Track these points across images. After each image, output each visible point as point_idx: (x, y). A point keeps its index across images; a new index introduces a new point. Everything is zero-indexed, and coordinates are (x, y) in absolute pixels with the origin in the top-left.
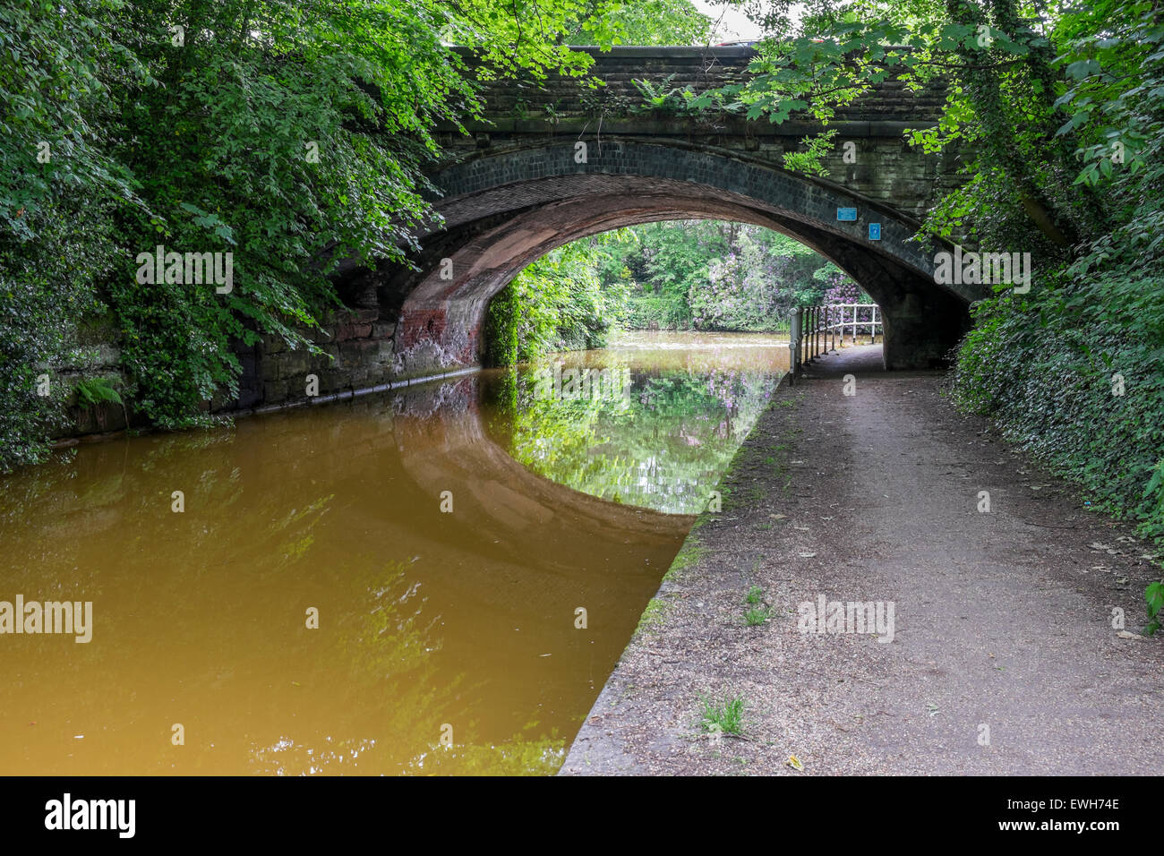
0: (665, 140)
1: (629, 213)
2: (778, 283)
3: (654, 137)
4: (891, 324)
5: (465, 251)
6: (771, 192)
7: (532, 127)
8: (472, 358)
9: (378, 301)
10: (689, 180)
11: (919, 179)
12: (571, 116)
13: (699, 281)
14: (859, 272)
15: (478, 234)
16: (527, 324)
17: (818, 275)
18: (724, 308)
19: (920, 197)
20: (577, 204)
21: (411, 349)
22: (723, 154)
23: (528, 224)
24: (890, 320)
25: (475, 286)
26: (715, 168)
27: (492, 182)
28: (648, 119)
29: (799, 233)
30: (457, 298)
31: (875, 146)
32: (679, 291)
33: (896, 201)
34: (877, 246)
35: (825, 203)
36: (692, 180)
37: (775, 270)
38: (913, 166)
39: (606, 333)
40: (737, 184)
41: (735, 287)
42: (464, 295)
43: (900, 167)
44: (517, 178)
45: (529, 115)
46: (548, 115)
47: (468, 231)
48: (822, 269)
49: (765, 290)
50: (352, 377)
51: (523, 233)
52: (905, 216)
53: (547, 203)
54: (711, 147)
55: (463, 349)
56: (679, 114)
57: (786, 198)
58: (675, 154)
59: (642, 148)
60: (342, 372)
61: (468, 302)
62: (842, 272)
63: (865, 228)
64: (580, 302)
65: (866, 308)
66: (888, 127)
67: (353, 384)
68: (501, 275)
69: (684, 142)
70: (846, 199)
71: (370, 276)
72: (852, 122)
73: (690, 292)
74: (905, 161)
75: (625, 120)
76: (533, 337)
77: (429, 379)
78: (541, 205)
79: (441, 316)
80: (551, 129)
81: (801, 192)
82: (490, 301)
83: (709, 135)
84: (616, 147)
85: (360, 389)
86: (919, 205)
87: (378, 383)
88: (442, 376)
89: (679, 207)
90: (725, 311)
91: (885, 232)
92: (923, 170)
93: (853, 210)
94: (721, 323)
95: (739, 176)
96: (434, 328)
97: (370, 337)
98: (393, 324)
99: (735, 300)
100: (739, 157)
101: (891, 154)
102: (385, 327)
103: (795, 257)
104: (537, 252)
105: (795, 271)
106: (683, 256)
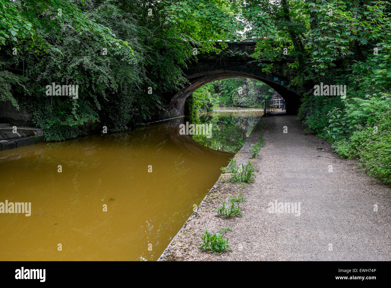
0: (235, 62)
2: (258, 93)
3: (233, 62)
6: (259, 74)
7: (205, 60)
8: (183, 113)
12: (214, 57)
13: (235, 93)
16: (195, 105)
17: (270, 91)
19: (292, 75)
20: (212, 75)
21: (172, 110)
22: (249, 66)
23: (200, 80)
25: (185, 95)
26: (247, 69)
27: (196, 72)
28: (232, 58)
30: (181, 98)
31: (282, 64)
32: (229, 95)
33: (287, 76)
34: (283, 86)
35: (271, 77)
36: (241, 71)
37: (257, 89)
39: (212, 107)
40: (251, 72)
41: (246, 94)
43: (288, 69)
44: (202, 71)
45: (205, 57)
46: (209, 57)
48: (271, 89)
49: (255, 95)
50: (162, 117)
51: (198, 82)
52: (289, 80)
53: (205, 75)
54: (246, 64)
55: (181, 111)
56: (239, 57)
57: (262, 75)
58: (238, 66)
59: (230, 64)
60: (160, 115)
61: (183, 99)
63: (280, 82)
64: (206, 99)
68: (190, 92)
69: (240, 63)
70: (276, 76)
73: (233, 96)
75: (226, 58)
76: (196, 108)
77: (175, 118)
79: (177, 102)
80: (209, 60)
81: (266, 74)
82: (187, 99)
83: (245, 61)
84: (224, 64)
86: (292, 77)
87: (166, 119)
88: (177, 117)
89: (235, 75)
90: (243, 101)
91: (284, 83)
94: (242, 105)
96: (176, 105)
98: (169, 104)
99: (246, 98)
101: (286, 66)
102: (167, 105)
103: (263, 85)
105: (263, 89)
106: (230, 85)
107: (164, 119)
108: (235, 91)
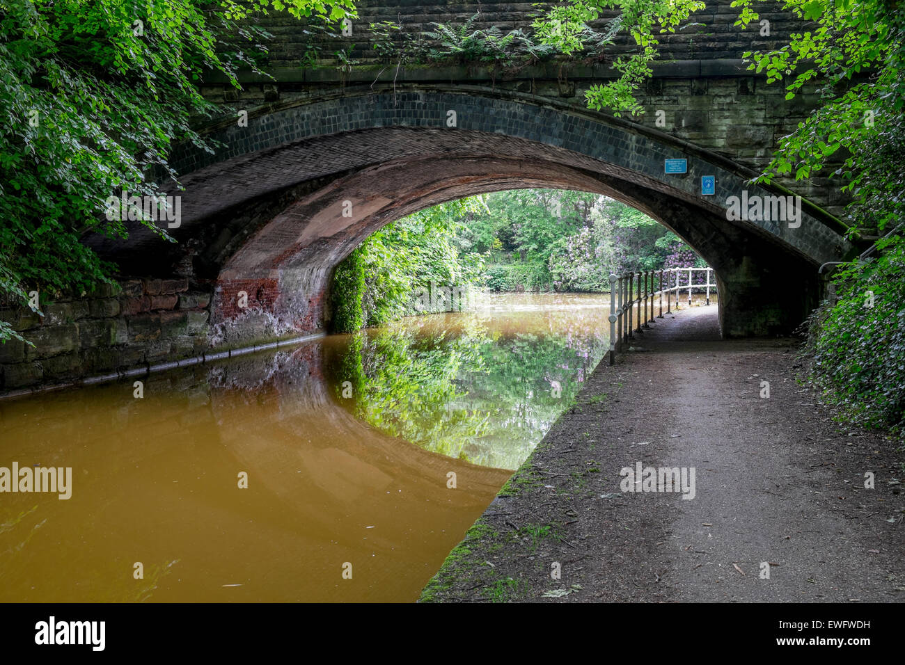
0: (470, 87)
1: (464, 181)
2: (625, 250)
3: (457, 85)
4: (727, 289)
5: (284, 218)
6: (590, 142)
7: (323, 77)
8: (315, 325)
9: (194, 271)
10: (497, 131)
11: (758, 125)
12: (366, 63)
13: (557, 250)
14: (693, 234)
15: (294, 200)
16: (376, 291)
17: (659, 243)
18: (580, 272)
19: (760, 144)
20: (400, 169)
21: (233, 319)
22: (536, 101)
23: (353, 190)
24: (727, 284)
25: (310, 256)
26: (526, 118)
27: (282, 138)
28: (450, 64)
29: (627, 193)
30: (291, 267)
31: (707, 89)
32: (541, 259)
33: (732, 151)
34: (711, 201)
35: (650, 154)
36: (501, 132)
37: (622, 240)
38: (751, 110)
40: (551, 134)
41: (588, 255)
42: (299, 263)
43: (736, 111)
44: (309, 133)
45: (321, 64)
46: (340, 62)
47: (285, 197)
48: (663, 238)
49: (614, 257)
50: (148, 352)
52: (743, 167)
53: (364, 166)
54: (521, 94)
55: (303, 317)
56: (484, 58)
57: (606, 149)
58: (481, 103)
59: (445, 97)
60: (132, 348)
61: (306, 271)
62: (680, 240)
63: (697, 182)
64: (437, 269)
65: (701, 271)
66: (721, 65)
67: (149, 360)
68: (340, 244)
69: (489, 89)
70: (677, 150)
71: (186, 245)
72: (680, 61)
73: (551, 259)
74: (742, 103)
75: (424, 66)
76: (384, 304)
77: (258, 348)
78: (358, 169)
79: (272, 285)
80: (342, 78)
81: (624, 142)
82: (333, 269)
83: (519, 80)
84: (416, 97)
85: (160, 364)
86: (758, 154)
87: (187, 356)
88: (275, 345)
89: (513, 174)
90: (580, 276)
91: (720, 185)
92: (762, 114)
93: (684, 161)
94: (577, 286)
95: (553, 125)
96: (264, 297)
97: (177, 308)
98: (208, 295)
99: (589, 266)
100: (553, 105)
101: (725, 96)
102: (197, 298)
103: (639, 228)
104: (376, 221)
105: (640, 238)
106: (544, 229)
107: (157, 363)
108: (557, 246)
